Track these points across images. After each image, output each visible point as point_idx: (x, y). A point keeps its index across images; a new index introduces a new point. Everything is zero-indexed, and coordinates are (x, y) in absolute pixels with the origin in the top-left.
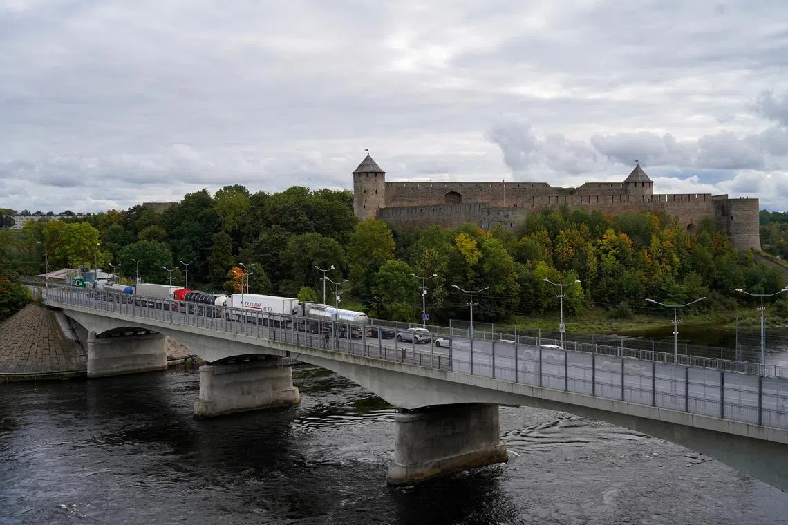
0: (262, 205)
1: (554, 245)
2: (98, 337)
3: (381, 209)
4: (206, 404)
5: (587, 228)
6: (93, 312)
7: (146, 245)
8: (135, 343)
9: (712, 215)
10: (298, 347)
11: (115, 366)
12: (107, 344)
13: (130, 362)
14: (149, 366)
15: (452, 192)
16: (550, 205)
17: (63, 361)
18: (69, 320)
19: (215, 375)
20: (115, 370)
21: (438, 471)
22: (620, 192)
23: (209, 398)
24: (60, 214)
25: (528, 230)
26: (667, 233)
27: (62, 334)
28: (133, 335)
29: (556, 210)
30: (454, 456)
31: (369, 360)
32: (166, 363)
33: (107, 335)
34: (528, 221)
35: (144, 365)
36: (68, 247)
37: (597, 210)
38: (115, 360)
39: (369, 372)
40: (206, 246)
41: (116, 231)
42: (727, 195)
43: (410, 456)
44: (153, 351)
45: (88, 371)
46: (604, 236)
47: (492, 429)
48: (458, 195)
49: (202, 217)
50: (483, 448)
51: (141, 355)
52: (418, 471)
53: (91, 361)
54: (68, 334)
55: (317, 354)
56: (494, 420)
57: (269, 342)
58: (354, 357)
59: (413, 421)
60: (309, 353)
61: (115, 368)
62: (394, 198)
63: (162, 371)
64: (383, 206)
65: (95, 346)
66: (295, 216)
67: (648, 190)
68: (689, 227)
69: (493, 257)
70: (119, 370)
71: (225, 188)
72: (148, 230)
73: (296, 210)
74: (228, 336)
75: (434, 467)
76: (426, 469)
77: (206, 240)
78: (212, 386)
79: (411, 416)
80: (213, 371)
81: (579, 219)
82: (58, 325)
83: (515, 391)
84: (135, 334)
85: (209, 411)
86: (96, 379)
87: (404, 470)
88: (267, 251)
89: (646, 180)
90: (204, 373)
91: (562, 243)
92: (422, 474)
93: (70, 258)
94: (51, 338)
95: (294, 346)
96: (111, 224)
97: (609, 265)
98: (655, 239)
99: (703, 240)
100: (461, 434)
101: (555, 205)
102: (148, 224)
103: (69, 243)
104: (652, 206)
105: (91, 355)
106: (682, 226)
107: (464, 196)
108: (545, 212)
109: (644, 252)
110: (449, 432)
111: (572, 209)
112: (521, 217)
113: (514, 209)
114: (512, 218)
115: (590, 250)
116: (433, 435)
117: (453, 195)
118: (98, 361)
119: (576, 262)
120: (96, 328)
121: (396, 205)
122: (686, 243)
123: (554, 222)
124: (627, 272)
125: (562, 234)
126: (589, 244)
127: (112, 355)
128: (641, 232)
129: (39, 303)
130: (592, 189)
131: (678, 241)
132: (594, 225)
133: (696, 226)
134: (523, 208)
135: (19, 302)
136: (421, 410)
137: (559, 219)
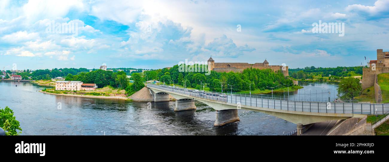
1: (249, 76)
2: (156, 94)
3: (213, 68)
9: (279, 69)
12: (158, 95)
13: (162, 99)
14: (166, 100)
18: (151, 90)
19: (179, 103)
21: (225, 124)
22: (262, 65)
23: (178, 107)
25: (244, 72)
26: (272, 73)
29: (250, 68)
30: (228, 120)
31: (210, 100)
32: (169, 100)
37: (258, 68)
38: (160, 99)
40: (178, 76)
41: (160, 73)
42: (282, 66)
43: (219, 121)
44: (167, 97)
47: (236, 114)
50: (234, 118)
52: (221, 124)
53: (155, 99)
54: (151, 93)
57: (190, 96)
58: (207, 99)
59: (219, 113)
61: (160, 100)
63: (168, 101)
64: (214, 68)
65: (156, 96)
68: (276, 72)
69: (237, 78)
74: (181, 95)
76: (222, 123)
78: (178, 105)
81: (254, 70)
83: (245, 107)
84: (163, 94)
85: (177, 110)
86: (156, 102)
87: (218, 124)
89: (267, 62)
90: (177, 102)
91: (251, 75)
93: (152, 78)
94: (148, 94)
95: (195, 97)
97: (260, 79)
98: (269, 74)
99: (278, 74)
100: (230, 116)
101: (249, 67)
102: (166, 72)
103: (152, 75)
104: (269, 68)
105: (155, 97)
106: (274, 72)
107: (231, 66)
108: (248, 69)
109: (267, 77)
110: (227, 115)
111: (253, 68)
112: (243, 70)
113: (241, 68)
114: (241, 70)
115: (257, 77)
116: (224, 116)
117: (229, 65)
118: (156, 99)
119: (254, 79)
120: (156, 92)
121: (217, 67)
122: (275, 75)
123: (249, 71)
124: (264, 81)
125: (251, 73)
126: (256, 75)
127: (159, 98)
128: (267, 73)
129: (146, 87)
130: (257, 64)
131: (274, 75)
132: (257, 72)
133: (277, 72)
134: (243, 68)
135: (142, 87)
136: (221, 111)
137: (250, 70)
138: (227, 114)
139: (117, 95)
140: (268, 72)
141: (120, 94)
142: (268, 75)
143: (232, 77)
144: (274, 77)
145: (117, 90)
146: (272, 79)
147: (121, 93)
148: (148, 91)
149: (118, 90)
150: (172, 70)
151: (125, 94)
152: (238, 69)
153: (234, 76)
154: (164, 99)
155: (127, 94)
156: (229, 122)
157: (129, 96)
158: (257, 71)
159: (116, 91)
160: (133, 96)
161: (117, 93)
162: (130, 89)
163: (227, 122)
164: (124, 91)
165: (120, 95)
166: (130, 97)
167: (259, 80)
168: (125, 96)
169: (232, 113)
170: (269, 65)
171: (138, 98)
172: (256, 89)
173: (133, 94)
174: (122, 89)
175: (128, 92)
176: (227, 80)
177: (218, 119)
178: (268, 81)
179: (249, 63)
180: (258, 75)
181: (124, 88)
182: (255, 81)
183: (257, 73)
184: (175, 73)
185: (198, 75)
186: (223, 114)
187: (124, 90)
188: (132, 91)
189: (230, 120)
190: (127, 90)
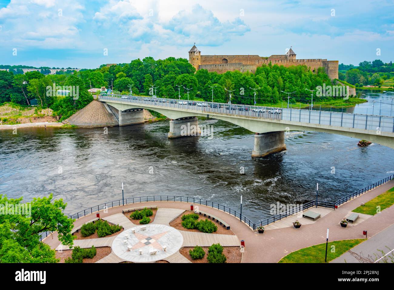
0: (161, 64)
1: (268, 78)
2: (122, 112)
4: (173, 134)
5: (279, 72)
6: (122, 103)
7: (125, 79)
8: (134, 114)
9: (322, 67)
10: (215, 113)
11: (128, 122)
12: (126, 114)
13: (132, 120)
14: (139, 122)
15: (224, 59)
16: (265, 63)
17: (110, 121)
18: (108, 106)
20: (128, 123)
21: (268, 154)
22: (284, 58)
23: (174, 132)
24: (67, 69)
25: (258, 72)
26: (307, 74)
27: (108, 111)
28: (133, 111)
29: (267, 65)
30: (272, 149)
31: (246, 117)
32: (144, 121)
33: (125, 111)
34: (258, 69)
35: (137, 122)
36: (93, 80)
37: (282, 65)
38: (129, 120)
39: (243, 121)
40: (142, 79)
41: (107, 74)
42: (327, 59)
43: (260, 149)
44: (140, 117)
45: (120, 124)
46: (285, 74)
47: (282, 140)
48: (226, 60)
49: (139, 69)
50: (280, 146)
51: (136, 118)
52: (263, 153)
53: (121, 120)
54: (110, 111)
55: (224, 115)
56: (283, 137)
57: (202, 112)
58: (240, 116)
59: (261, 137)
60: (220, 115)
61: (129, 122)
62: (204, 61)
64: (200, 64)
65: (122, 115)
66: (174, 68)
67: (294, 58)
68: (314, 71)
69: (250, 82)
70: (130, 123)
71: (146, 58)
72: (120, 73)
73: (174, 66)
74: (184, 110)
75: (267, 152)
76: (265, 153)
77: (142, 77)
78: (174, 128)
79: (261, 136)
80: (175, 123)
81: (276, 68)
82: (105, 108)
84: (130, 111)
85: (173, 136)
86: (123, 126)
87: (259, 153)
88: (169, 81)
89: (294, 54)
90: (172, 123)
91: (270, 77)
92: (264, 155)
93: (94, 84)
94: (104, 112)
95: (213, 113)
96: (104, 72)
97: (288, 85)
98: (303, 75)
99: (319, 76)
100: (274, 141)
101: (267, 63)
102: (119, 72)
103: (93, 79)
104: (301, 63)
105: (120, 118)
106: (311, 71)
107: (228, 61)
108: (263, 66)
109: (299, 80)
110: (271, 141)
111: (273, 65)
112: (255, 68)
113: (252, 65)
114: (251, 69)
115: (281, 80)
116: (266, 142)
117: (225, 60)
118: (123, 120)
119: (275, 84)
120: (121, 109)
121: (205, 64)
122: (313, 77)
123: (267, 70)
124: (294, 87)
125: (270, 74)
126: (280, 77)
127: (127, 118)
128: (298, 73)
129: (97, 100)
130: (275, 57)
131: (311, 76)
132: (282, 71)
133: (316, 71)
134: (255, 64)
135: (90, 100)
136: (263, 134)
137: (269, 68)
138: (270, 138)
139: (35, 119)
140: (301, 72)
141: (42, 117)
142: (300, 77)
143: (241, 80)
144: (311, 80)
145: (33, 110)
146: (308, 84)
147: (44, 115)
148: (104, 107)
149: (36, 110)
150: (129, 69)
151: (54, 117)
152: (246, 65)
153: (244, 78)
154: (136, 120)
155: (58, 117)
156: (273, 151)
157: (64, 119)
158: (280, 70)
159: (30, 112)
160: (74, 119)
161: (35, 115)
162: (62, 107)
163: (271, 151)
164: (49, 112)
165: (43, 120)
166: (67, 120)
167: (284, 86)
168: (53, 120)
169: (277, 138)
170: (297, 58)
171: (86, 121)
172: (279, 102)
173: (71, 115)
174: (44, 108)
175: (60, 113)
176: (234, 85)
177: (258, 146)
178: (302, 87)
179: (260, 56)
180: (283, 76)
181: (49, 106)
182: (278, 87)
183: (281, 74)
184: (137, 75)
185: (185, 77)
186: (265, 138)
187: (50, 109)
188: (68, 111)
189: (274, 148)
190: (56, 109)
